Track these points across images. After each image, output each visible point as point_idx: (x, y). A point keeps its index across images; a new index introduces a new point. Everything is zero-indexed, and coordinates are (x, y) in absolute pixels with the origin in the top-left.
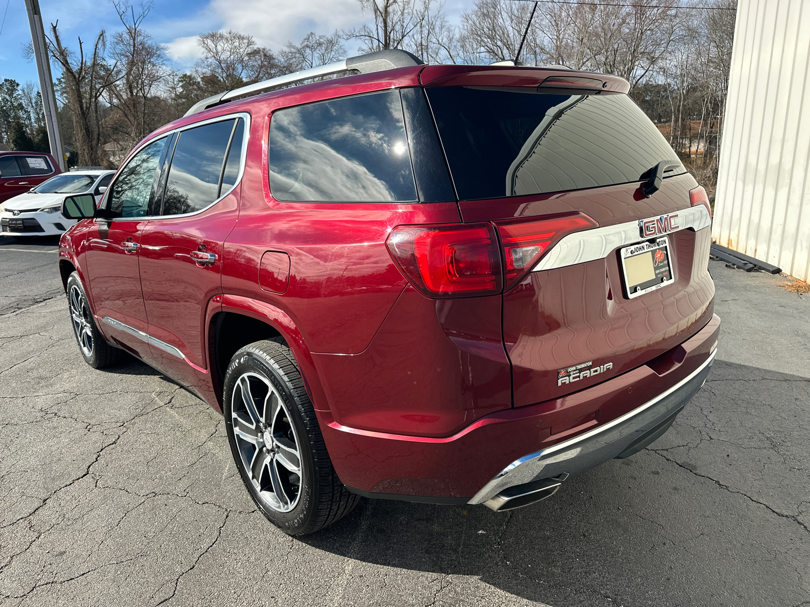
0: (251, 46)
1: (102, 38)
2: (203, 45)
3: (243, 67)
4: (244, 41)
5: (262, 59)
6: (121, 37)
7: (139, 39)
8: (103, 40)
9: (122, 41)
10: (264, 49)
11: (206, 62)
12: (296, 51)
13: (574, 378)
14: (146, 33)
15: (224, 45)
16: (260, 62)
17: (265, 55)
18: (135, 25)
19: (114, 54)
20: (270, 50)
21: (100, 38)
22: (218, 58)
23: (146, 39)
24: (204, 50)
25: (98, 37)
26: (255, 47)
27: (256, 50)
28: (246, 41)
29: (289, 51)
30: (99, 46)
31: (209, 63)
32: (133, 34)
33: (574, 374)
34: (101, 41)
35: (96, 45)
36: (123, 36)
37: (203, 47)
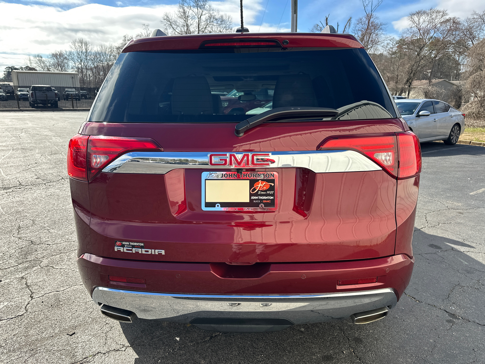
0: (444, 17)
1: (349, 22)
2: (411, 19)
3: (435, 32)
4: (440, 14)
5: (451, 25)
6: (361, 20)
7: (372, 20)
8: (349, 23)
9: (361, 22)
10: (454, 18)
11: (410, 31)
12: (478, 17)
13: (127, 250)
14: (376, 16)
15: (425, 18)
16: (449, 27)
17: (454, 22)
18: (372, 11)
19: (354, 30)
20: (458, 18)
21: (348, 22)
22: (419, 27)
23: (375, 20)
24: (411, 22)
25: (347, 21)
26: (447, 17)
27: (447, 20)
28: (441, 14)
29: (473, 17)
30: (347, 27)
31: (412, 31)
32: (369, 17)
33: (127, 247)
34: (348, 24)
35: (345, 26)
36: (362, 19)
37: (411, 21)
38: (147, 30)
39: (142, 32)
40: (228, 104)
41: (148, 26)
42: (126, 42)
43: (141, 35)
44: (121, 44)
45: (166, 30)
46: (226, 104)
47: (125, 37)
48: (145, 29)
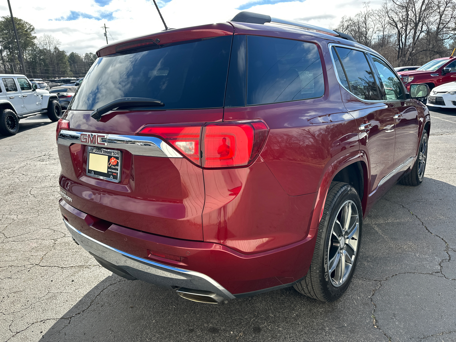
38: (367, 7)
39: (361, 11)
40: (413, 79)
41: (368, 3)
42: (344, 23)
43: (361, 13)
44: (338, 26)
45: (385, 5)
46: (411, 80)
47: (343, 18)
48: (365, 7)
